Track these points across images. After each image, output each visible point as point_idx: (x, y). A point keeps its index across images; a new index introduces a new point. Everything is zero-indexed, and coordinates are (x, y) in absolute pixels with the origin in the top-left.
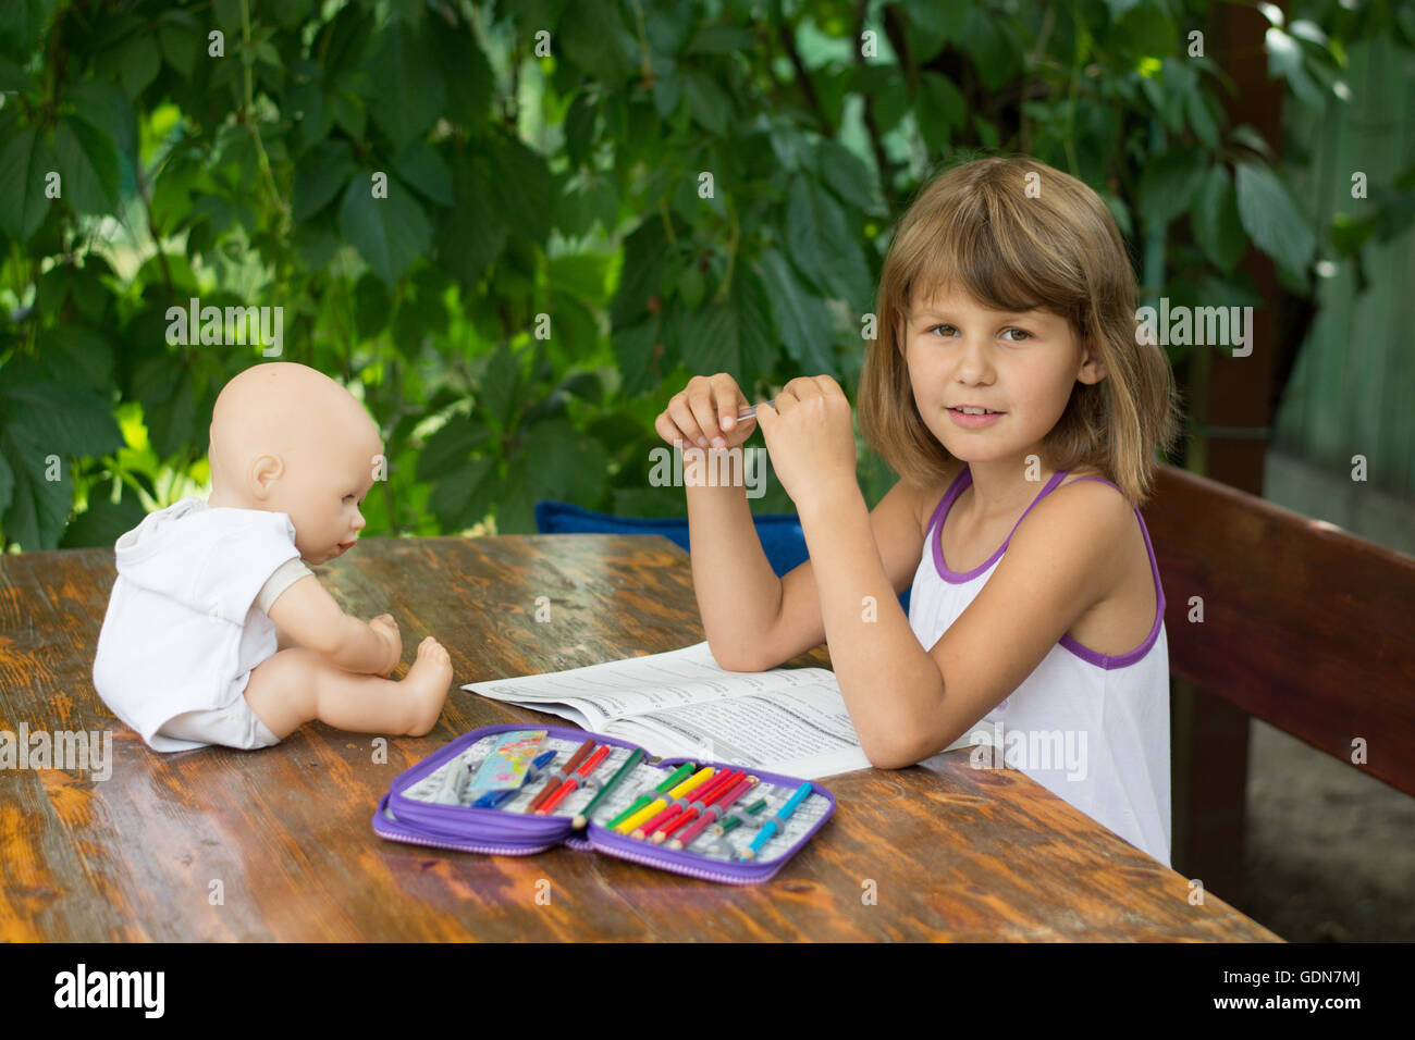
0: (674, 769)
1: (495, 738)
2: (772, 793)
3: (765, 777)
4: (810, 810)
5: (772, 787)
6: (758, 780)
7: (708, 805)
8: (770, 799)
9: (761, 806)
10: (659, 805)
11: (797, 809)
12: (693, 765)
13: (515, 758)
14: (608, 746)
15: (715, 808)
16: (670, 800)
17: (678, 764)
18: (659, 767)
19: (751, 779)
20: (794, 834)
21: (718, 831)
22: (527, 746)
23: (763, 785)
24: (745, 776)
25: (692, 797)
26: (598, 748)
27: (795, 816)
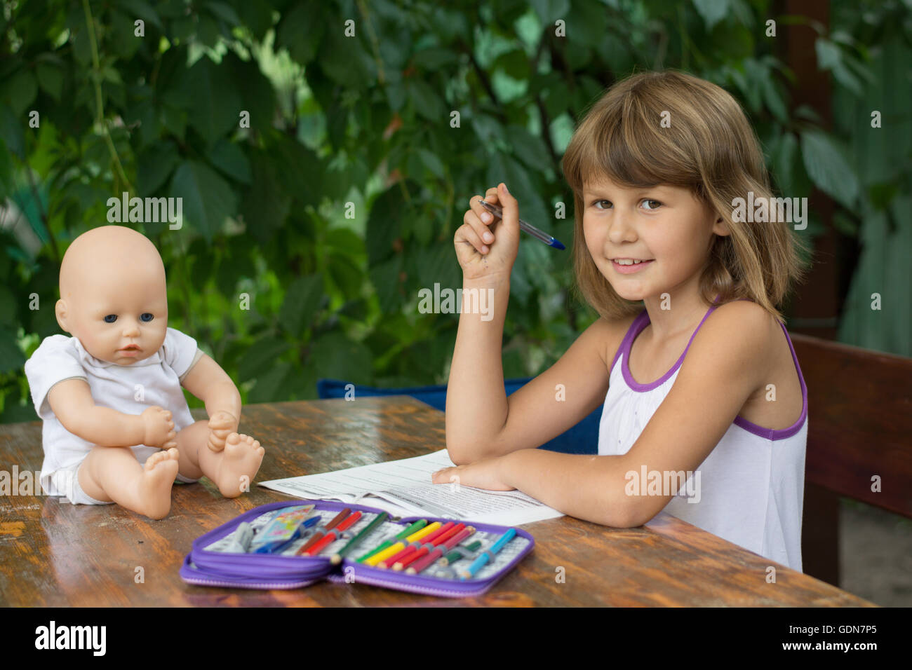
0: (410, 525)
1: (275, 512)
2: (486, 538)
3: (480, 527)
4: (515, 547)
5: (485, 534)
6: (474, 529)
7: (436, 545)
8: (485, 542)
9: (477, 545)
10: (399, 547)
11: (505, 547)
12: (425, 521)
13: (289, 521)
14: (361, 512)
15: (441, 548)
16: (407, 543)
17: (413, 521)
18: (399, 524)
19: (470, 528)
20: (502, 562)
21: (444, 562)
22: (299, 514)
23: (479, 533)
24: (464, 527)
25: (423, 541)
26: (352, 514)
27: (504, 551)
